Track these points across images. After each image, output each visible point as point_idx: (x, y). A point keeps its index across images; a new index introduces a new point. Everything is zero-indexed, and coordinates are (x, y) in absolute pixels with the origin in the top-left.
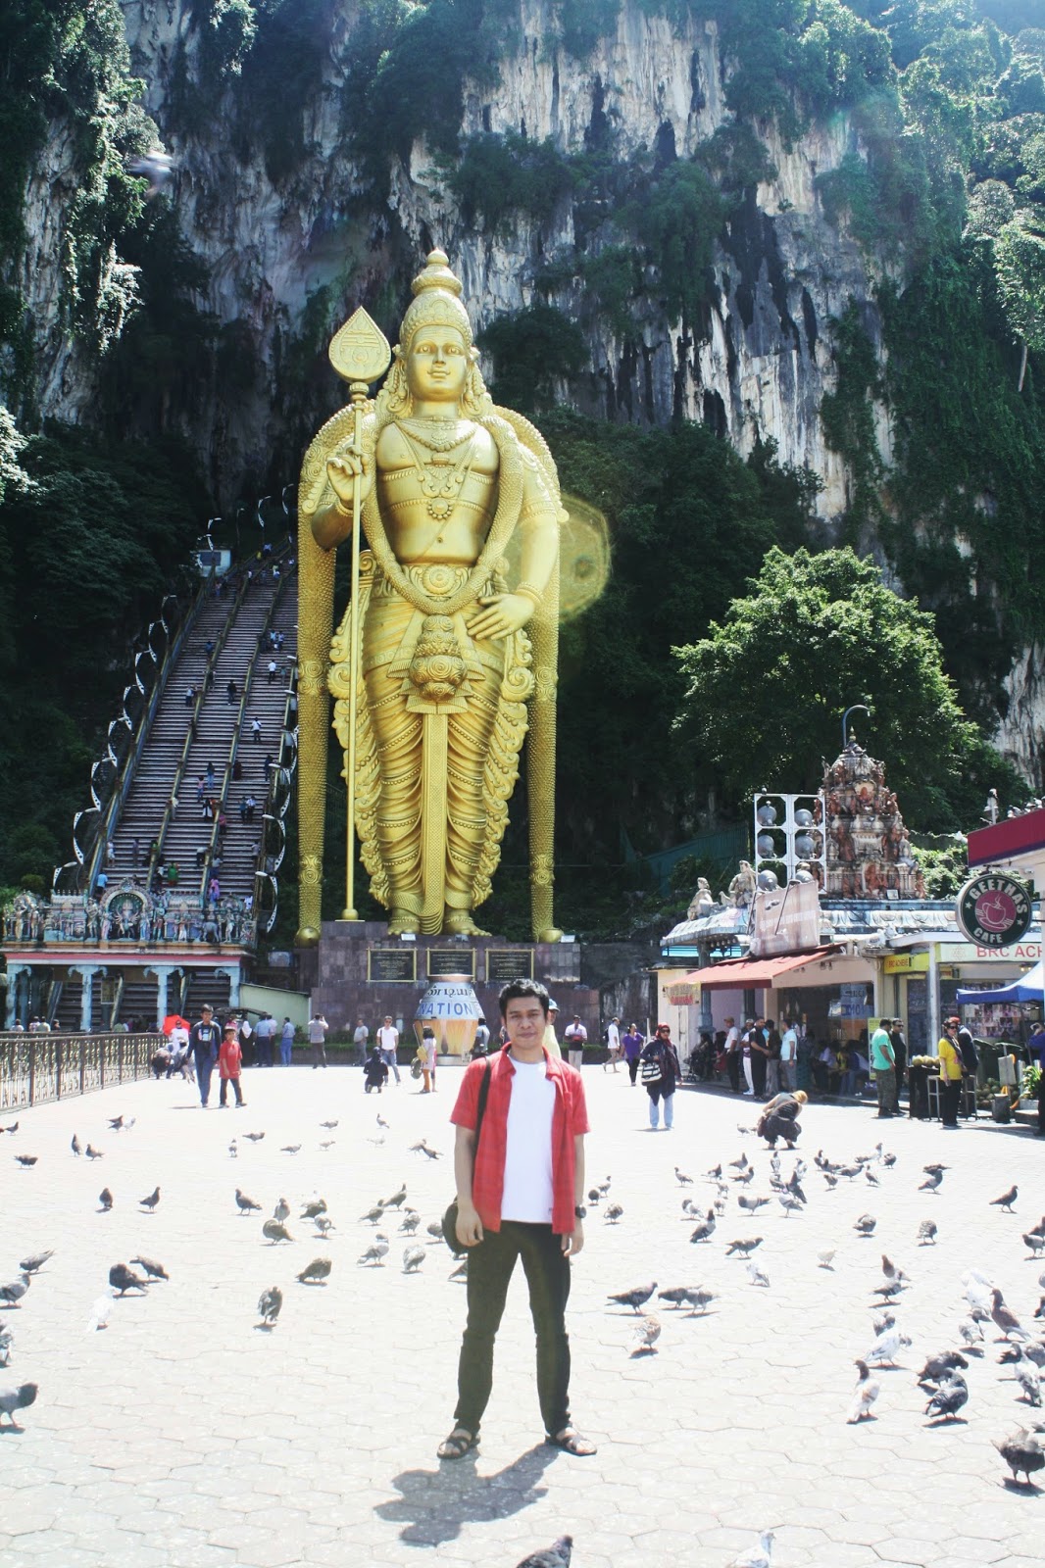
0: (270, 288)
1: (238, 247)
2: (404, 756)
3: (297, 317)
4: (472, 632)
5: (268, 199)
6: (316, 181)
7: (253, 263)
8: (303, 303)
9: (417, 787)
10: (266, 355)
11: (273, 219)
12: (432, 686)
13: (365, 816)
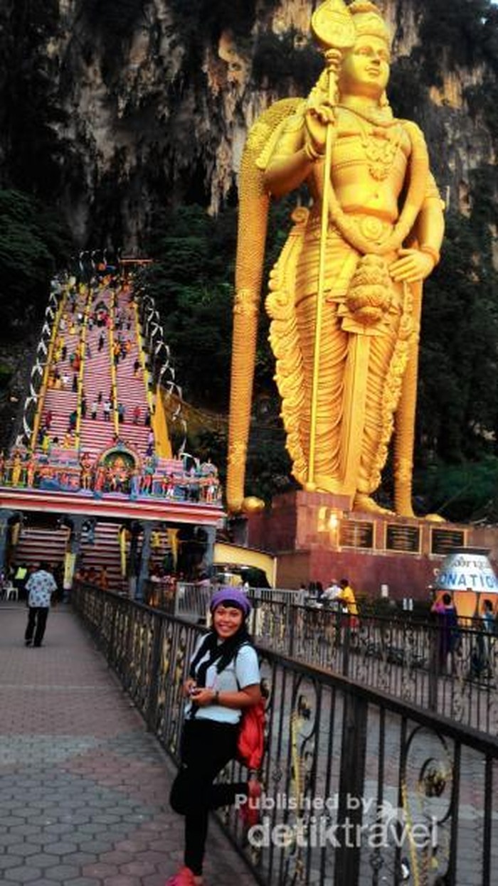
0: (95, 141)
1: (79, 110)
2: (330, 368)
3: (107, 160)
4: (392, 274)
5: (99, 87)
6: (129, 80)
7: (87, 123)
8: (112, 153)
9: (340, 394)
10: (89, 180)
11: (102, 100)
12: (368, 310)
13: (291, 412)
